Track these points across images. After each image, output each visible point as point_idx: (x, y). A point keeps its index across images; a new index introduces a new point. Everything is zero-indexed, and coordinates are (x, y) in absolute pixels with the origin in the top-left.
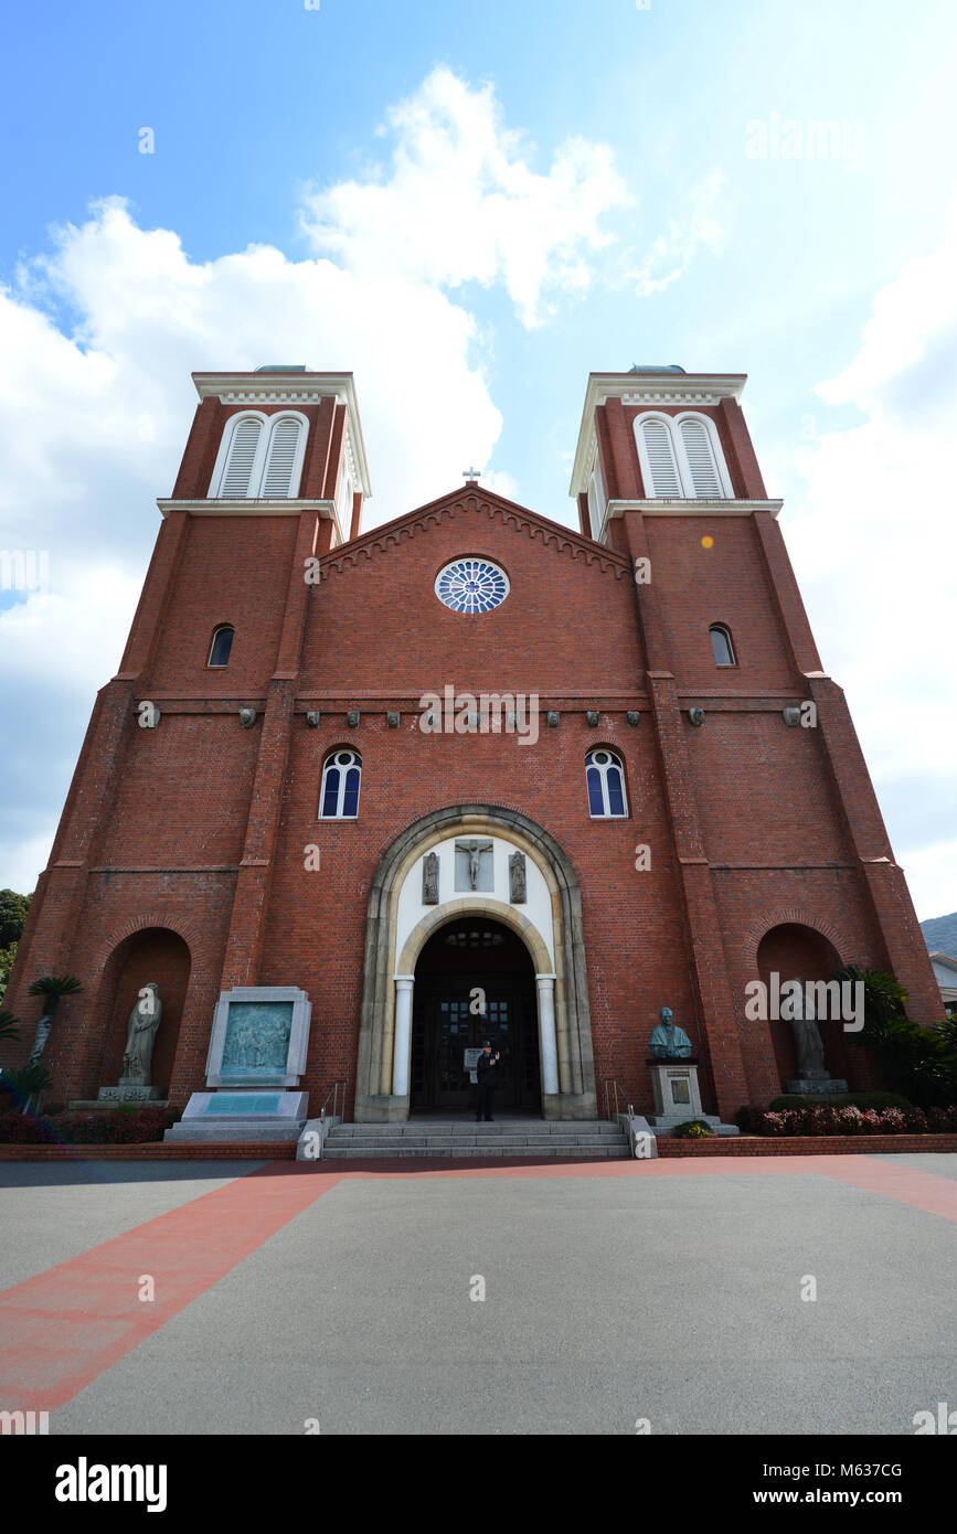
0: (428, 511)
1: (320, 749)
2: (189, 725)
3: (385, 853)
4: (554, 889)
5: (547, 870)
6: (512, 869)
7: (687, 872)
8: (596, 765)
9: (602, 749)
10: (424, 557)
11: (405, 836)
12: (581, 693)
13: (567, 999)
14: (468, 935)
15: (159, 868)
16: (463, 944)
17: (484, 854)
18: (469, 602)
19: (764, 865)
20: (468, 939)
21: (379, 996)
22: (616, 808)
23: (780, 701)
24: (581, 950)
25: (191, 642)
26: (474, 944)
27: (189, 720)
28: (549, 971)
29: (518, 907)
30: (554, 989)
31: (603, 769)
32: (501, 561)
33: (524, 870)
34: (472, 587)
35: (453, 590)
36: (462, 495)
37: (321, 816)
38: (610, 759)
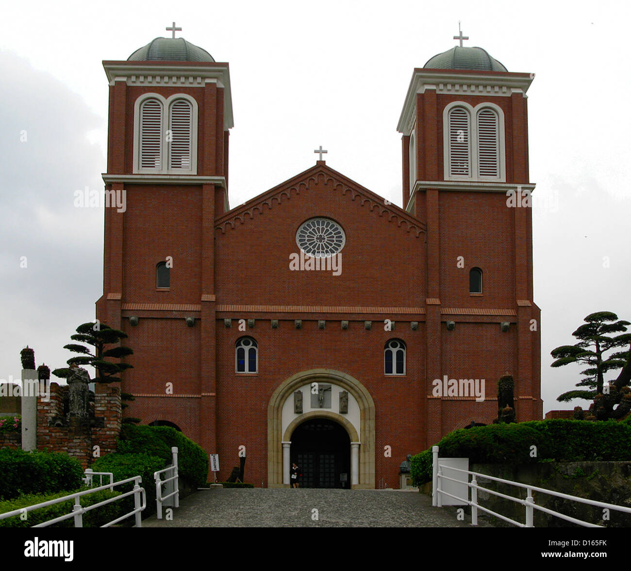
0: (291, 184)
1: (233, 339)
2: (156, 324)
4: (362, 408)
5: (359, 400)
6: (341, 398)
7: (431, 402)
8: (391, 349)
9: (395, 341)
12: (386, 310)
14: (316, 426)
16: (312, 429)
17: (327, 392)
22: (399, 369)
23: (500, 317)
24: (374, 433)
26: (318, 429)
27: (155, 321)
28: (358, 441)
29: (344, 415)
31: (394, 350)
32: (340, 222)
33: (347, 399)
34: (321, 239)
35: (308, 240)
36: (315, 172)
37: (237, 372)
38: (399, 346)
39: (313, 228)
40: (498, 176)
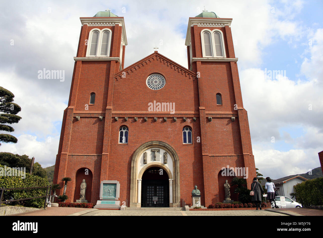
0: (144, 60)
1: (118, 127)
2: (87, 120)
3: (135, 152)
4: (174, 160)
5: (172, 156)
7: (203, 157)
8: (185, 131)
9: (187, 127)
10: (143, 74)
11: (139, 148)
12: (183, 112)
13: (175, 184)
14: (154, 171)
15: (84, 155)
16: (153, 173)
18: (155, 86)
19: (222, 155)
20: (154, 172)
21: (134, 183)
22: (190, 141)
23: (231, 115)
24: (179, 174)
25: (85, 98)
26: (155, 173)
27: (87, 119)
28: (172, 178)
30: (173, 182)
31: (187, 132)
32: (163, 75)
34: (156, 82)
35: (151, 83)
36: (153, 55)
37: (119, 143)
38: (189, 129)
39: (153, 78)
40: (223, 56)
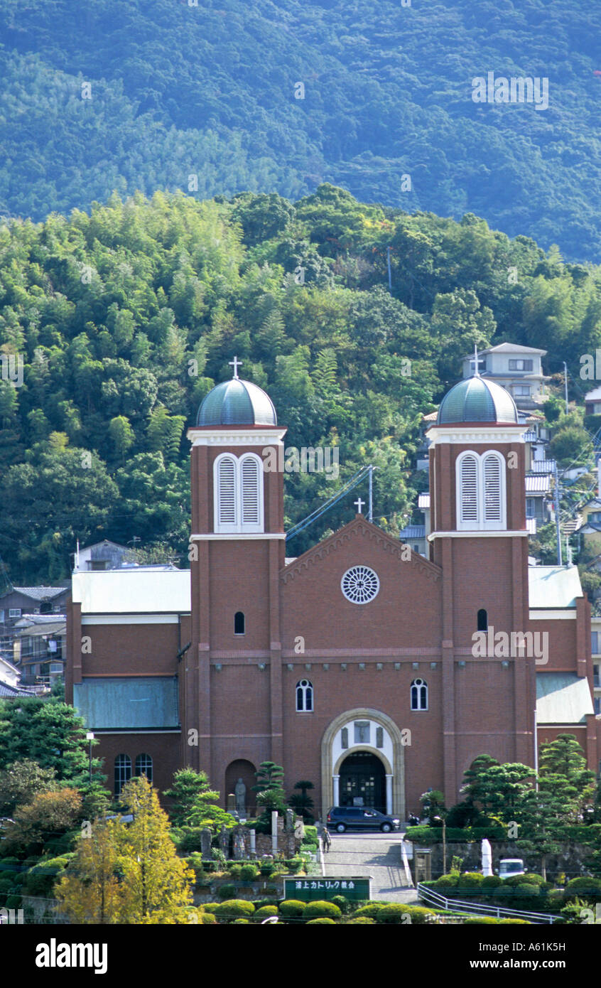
0: (337, 537)
2: (235, 671)
3: (326, 729)
4: (394, 743)
5: (392, 736)
6: (377, 734)
7: (445, 738)
8: (416, 685)
9: (419, 678)
10: (335, 568)
11: (334, 722)
12: (411, 651)
13: (396, 784)
17: (366, 728)
18: (358, 594)
22: (423, 706)
24: (402, 766)
25: (225, 623)
27: (235, 668)
28: (391, 774)
29: (380, 749)
30: (392, 780)
31: (419, 687)
32: (375, 570)
33: (382, 734)
37: (296, 710)
38: (422, 682)
40: (500, 523)
